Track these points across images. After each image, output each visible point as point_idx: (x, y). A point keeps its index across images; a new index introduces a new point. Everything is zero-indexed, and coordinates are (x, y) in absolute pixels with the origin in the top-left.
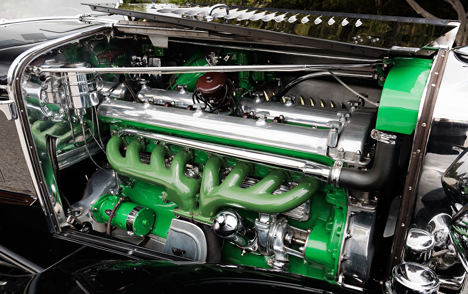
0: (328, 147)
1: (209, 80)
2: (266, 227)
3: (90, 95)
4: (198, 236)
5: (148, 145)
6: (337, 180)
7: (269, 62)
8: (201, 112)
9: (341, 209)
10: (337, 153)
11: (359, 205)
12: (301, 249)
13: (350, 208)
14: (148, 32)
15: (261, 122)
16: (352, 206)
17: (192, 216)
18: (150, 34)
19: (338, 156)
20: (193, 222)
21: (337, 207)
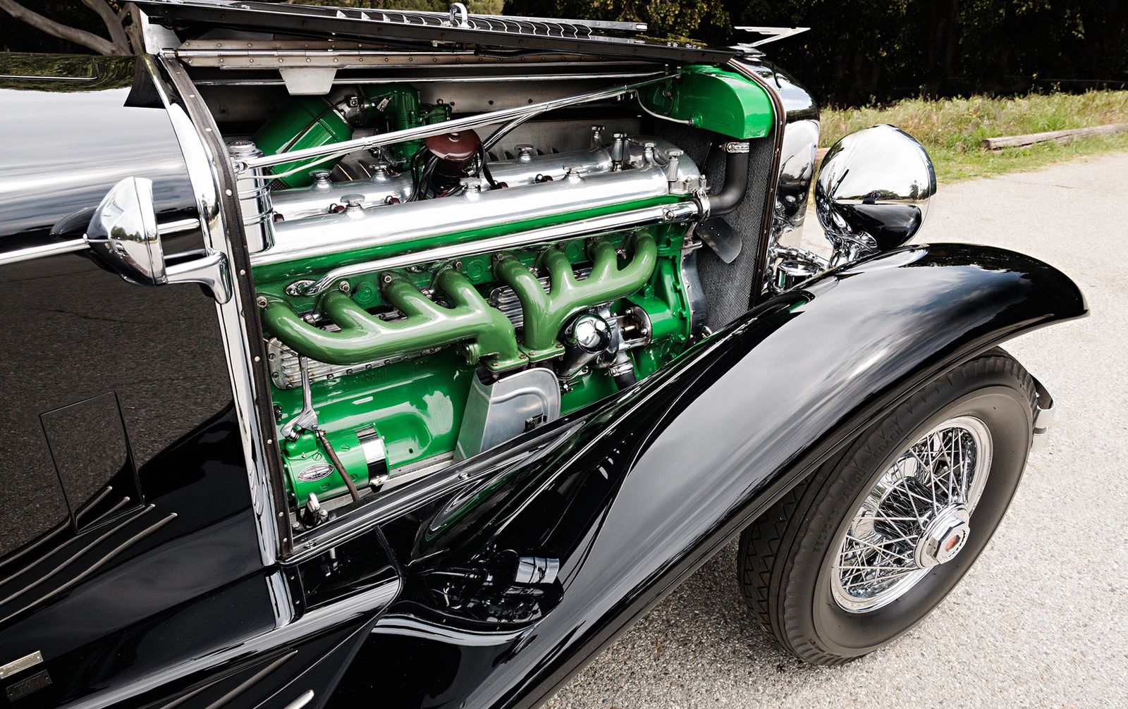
0: (669, 182)
1: (456, 138)
2: (615, 321)
5: (360, 295)
6: (710, 211)
8: (477, 193)
9: (674, 257)
10: (682, 186)
11: (691, 244)
12: (645, 331)
13: (684, 253)
14: (287, 62)
15: (574, 179)
16: (685, 249)
17: (527, 359)
18: (292, 67)
19: (685, 189)
20: (529, 367)
21: (671, 257)
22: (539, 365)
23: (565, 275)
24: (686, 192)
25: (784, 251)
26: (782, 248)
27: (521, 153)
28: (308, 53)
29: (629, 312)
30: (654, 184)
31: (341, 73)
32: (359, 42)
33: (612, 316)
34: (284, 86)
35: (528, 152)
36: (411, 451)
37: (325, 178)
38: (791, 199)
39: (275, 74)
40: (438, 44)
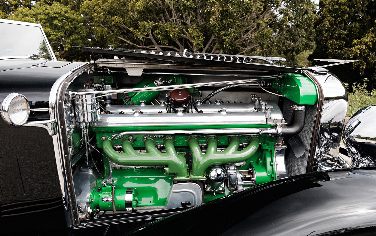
0: (267, 119)
1: (180, 93)
2: (235, 171)
3: (97, 112)
4: (195, 189)
5: (135, 142)
6: (281, 133)
7: (194, 82)
8: (182, 113)
9: (271, 151)
10: (272, 121)
11: (280, 146)
12: (253, 179)
13: (276, 149)
14: (127, 66)
15: (223, 113)
16: (277, 148)
17: (189, 178)
18: (128, 67)
19: (273, 123)
20: (190, 181)
21: (269, 150)
22: (195, 182)
23: (212, 149)
24: (274, 124)
25: (331, 157)
26: (331, 155)
27: (217, 102)
28: (133, 63)
29: (250, 169)
30: (260, 119)
31: (145, 70)
32: (151, 61)
33: (234, 169)
34: (127, 73)
35: (220, 101)
36: (151, 202)
37: (144, 103)
38: (335, 134)
39: (124, 69)
40: (174, 62)
